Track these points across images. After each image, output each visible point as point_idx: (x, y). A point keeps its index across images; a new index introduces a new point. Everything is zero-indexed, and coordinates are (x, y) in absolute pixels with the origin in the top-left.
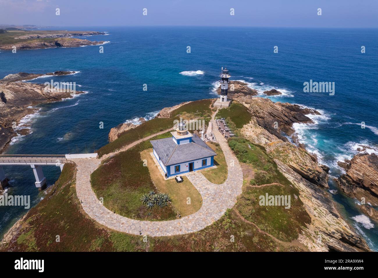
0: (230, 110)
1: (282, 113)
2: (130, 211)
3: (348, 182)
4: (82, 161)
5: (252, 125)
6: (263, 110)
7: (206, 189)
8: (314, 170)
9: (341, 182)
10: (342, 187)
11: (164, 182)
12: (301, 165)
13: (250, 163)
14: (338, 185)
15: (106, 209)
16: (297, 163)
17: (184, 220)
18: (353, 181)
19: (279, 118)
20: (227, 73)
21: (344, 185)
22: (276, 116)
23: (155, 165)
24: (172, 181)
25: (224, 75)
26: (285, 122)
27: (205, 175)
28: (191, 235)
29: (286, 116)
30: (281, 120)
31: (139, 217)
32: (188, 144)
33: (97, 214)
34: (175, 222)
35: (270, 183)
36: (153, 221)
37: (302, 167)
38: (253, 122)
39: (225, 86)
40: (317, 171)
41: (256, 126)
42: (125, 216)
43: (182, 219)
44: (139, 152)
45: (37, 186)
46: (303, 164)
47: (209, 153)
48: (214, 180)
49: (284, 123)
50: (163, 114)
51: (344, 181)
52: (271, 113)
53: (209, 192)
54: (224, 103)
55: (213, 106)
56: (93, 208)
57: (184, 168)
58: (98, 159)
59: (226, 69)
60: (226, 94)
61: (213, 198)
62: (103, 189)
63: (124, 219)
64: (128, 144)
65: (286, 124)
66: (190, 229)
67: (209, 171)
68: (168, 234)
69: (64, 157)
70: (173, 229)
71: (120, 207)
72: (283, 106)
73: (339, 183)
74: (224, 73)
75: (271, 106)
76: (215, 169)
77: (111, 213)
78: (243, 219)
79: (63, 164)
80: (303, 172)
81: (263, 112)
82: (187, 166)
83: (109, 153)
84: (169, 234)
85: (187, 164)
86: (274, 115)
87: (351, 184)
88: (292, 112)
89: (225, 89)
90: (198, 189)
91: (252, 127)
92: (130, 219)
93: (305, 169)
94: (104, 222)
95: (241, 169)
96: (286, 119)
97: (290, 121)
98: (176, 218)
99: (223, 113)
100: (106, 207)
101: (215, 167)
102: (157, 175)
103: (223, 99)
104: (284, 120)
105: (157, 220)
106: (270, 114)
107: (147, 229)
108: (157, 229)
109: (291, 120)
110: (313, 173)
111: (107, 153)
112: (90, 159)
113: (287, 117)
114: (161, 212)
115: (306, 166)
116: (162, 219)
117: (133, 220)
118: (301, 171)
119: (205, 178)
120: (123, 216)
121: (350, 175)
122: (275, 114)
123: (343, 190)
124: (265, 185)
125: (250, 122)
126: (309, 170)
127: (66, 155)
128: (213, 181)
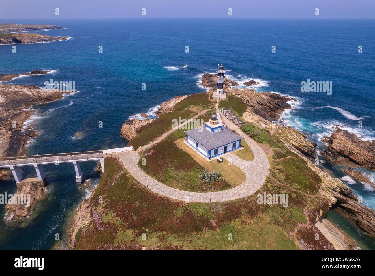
0: (228, 102)
1: (268, 101)
2: (194, 187)
3: (332, 153)
4: (123, 154)
5: (249, 114)
6: (253, 100)
7: (243, 165)
8: (308, 146)
9: (327, 154)
10: (329, 157)
11: (208, 163)
12: (299, 142)
13: (266, 143)
14: (325, 156)
15: (172, 189)
16: (296, 141)
17: (238, 188)
18: (337, 152)
19: (265, 105)
20: (223, 69)
21: (330, 155)
22: (263, 104)
23: (193, 151)
24: (214, 162)
25: (221, 71)
26: (271, 109)
27: (237, 155)
28: (249, 197)
29: (271, 104)
30: (267, 107)
31: (203, 190)
32: (220, 131)
33: (166, 193)
34: (232, 190)
35: (286, 157)
36: (215, 191)
37: (299, 144)
38: (249, 110)
39: (221, 80)
40: (311, 146)
41: (252, 114)
42: (190, 191)
43: (236, 188)
44: (174, 142)
46: (300, 142)
47: (238, 137)
48: (246, 158)
49: (270, 110)
50: (165, 109)
51: (330, 153)
52: (259, 102)
53: (246, 167)
54: (220, 95)
55: (212, 99)
56: (160, 188)
57: (221, 150)
58: (134, 151)
59: (222, 66)
60: (222, 87)
61: (251, 171)
62: (160, 174)
63: (191, 193)
64: (159, 136)
65: (272, 111)
66: (246, 193)
67: (238, 152)
68: (231, 199)
69: (102, 152)
70: (233, 195)
71: (184, 185)
72: (267, 95)
73: (326, 155)
74: (220, 69)
75: (258, 96)
76: (242, 150)
77: (178, 190)
78: (279, 183)
79: (104, 159)
80: (300, 148)
81: (252, 102)
82: (223, 149)
83: (144, 145)
84: (233, 199)
85: (223, 147)
86: (262, 103)
87: (335, 154)
88: (275, 100)
89: (221, 83)
90: (237, 166)
91: (249, 115)
92: (195, 193)
93: (302, 145)
94: (177, 198)
95: (261, 148)
96: (272, 106)
97: (275, 108)
98: (231, 188)
99: (223, 104)
100: (171, 187)
101: (241, 148)
102: (199, 159)
103: (220, 92)
104: (270, 107)
105: (218, 190)
106: (258, 103)
107: (214, 197)
108: (221, 197)
109: (275, 107)
110: (307, 148)
111: (142, 146)
112: (126, 152)
113: (272, 105)
114: (218, 184)
115: (302, 143)
116: (221, 190)
117: (198, 193)
118: (299, 147)
119: (238, 157)
120: (189, 191)
121: (334, 147)
122: (262, 102)
123: (330, 159)
124: (283, 159)
125: (247, 111)
126: (305, 146)
127: (103, 151)
128: (245, 159)
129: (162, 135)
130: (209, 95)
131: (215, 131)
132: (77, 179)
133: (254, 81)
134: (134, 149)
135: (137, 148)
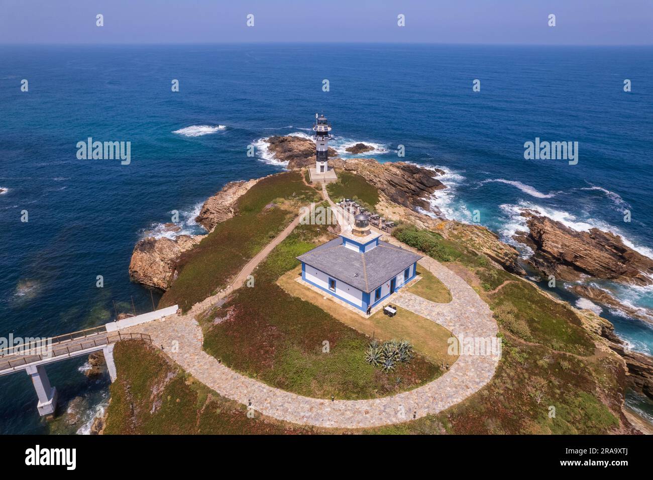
0: (342, 185)
1: (404, 178)
2: (364, 386)
3: (546, 260)
4: (156, 326)
5: (386, 204)
6: (379, 178)
7: (438, 314)
8: (511, 253)
9: (537, 263)
10: (541, 269)
11: (368, 322)
12: (496, 249)
13: (455, 260)
14: (534, 267)
15: (313, 400)
16: (490, 248)
17: (456, 370)
18: (554, 257)
19: (401, 186)
20: (325, 123)
21: (543, 265)
22: (397, 184)
23: (325, 298)
24: (378, 316)
25: (323, 127)
26: (412, 191)
27: (417, 293)
28: (488, 387)
29: (409, 182)
30: (406, 189)
31: (385, 391)
32: (376, 249)
33: (302, 414)
34: (447, 378)
35: (502, 283)
36: (412, 388)
37: (497, 251)
38: (383, 198)
39: (323, 145)
40: (515, 254)
41: (391, 204)
42: (358, 398)
43: (452, 370)
44: (273, 283)
45: (42, 413)
46: (497, 247)
47: (411, 256)
48: (436, 297)
49: (410, 194)
50: (217, 210)
51: (541, 260)
52: (391, 180)
53: (449, 318)
54: (324, 174)
55: (311, 182)
56: (282, 405)
57: (386, 290)
58: (183, 315)
59: (323, 117)
60: (326, 159)
61: (462, 325)
62: (270, 366)
63: (362, 404)
64: (236, 274)
65: (413, 194)
66: (477, 380)
67: (415, 286)
68: (455, 400)
69: (104, 329)
70: (454, 389)
71: (340, 387)
72: (398, 167)
73: (534, 264)
74: (320, 123)
75: (386, 170)
76: (420, 281)
77: (327, 402)
78: (522, 341)
79: (112, 346)
80: (499, 259)
81: (380, 181)
82: (389, 287)
83: (205, 299)
84: (458, 400)
85: (389, 283)
86: (395, 183)
87: (552, 262)
88: (415, 175)
89: (324, 150)
90: (428, 317)
91: (387, 207)
92: (371, 401)
93: (501, 254)
94: (333, 423)
95: (452, 272)
96: (413, 187)
97: (418, 190)
98: (442, 373)
99: (336, 191)
100: (309, 396)
101: (418, 278)
102: (346, 315)
103: (322, 167)
104: (409, 189)
105: (417, 385)
106: (390, 183)
107: (416, 405)
108: (431, 400)
109: (418, 187)
110: (510, 258)
111: (201, 300)
112: (164, 319)
113: (411, 184)
114: (412, 369)
115: (501, 249)
116: (423, 383)
117: (377, 401)
118: (496, 257)
119: (422, 299)
120: (353, 399)
121: (549, 250)
122: (396, 181)
123: (544, 272)
124: (500, 287)
125: (380, 199)
126: (506, 255)
127: (107, 326)
128: (437, 300)
129: (240, 270)
130: (301, 175)
131: (368, 249)
132: (42, 407)
133: (363, 145)
134: (181, 310)
135: (190, 308)
